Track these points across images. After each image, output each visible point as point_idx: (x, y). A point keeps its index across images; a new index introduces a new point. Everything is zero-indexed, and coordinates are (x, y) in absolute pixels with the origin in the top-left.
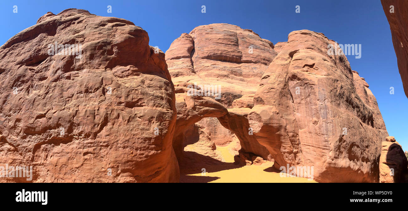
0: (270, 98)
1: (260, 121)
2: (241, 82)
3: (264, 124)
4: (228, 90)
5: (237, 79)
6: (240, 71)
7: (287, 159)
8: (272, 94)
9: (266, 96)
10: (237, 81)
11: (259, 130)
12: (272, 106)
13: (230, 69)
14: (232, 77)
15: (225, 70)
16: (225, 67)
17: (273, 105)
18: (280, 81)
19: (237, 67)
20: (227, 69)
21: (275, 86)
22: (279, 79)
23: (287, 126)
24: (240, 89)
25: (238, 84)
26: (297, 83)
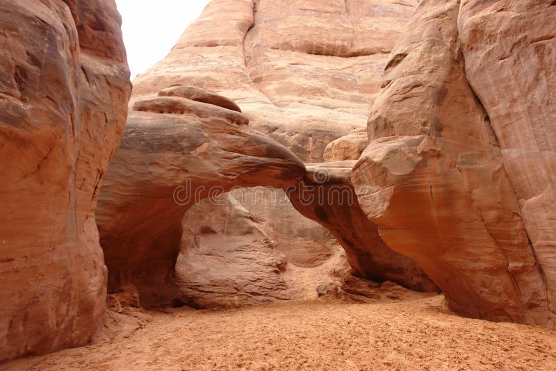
0: (412, 113)
1: (384, 184)
2: (354, 104)
3: (395, 189)
4: (322, 124)
5: (345, 99)
6: (352, 77)
7: (486, 290)
8: (416, 102)
9: (399, 112)
10: (344, 103)
11: (385, 208)
12: (417, 137)
13: (330, 74)
14: (334, 93)
15: (316, 77)
16: (317, 69)
17: (423, 132)
18: (437, 62)
19: (343, 67)
20: (321, 74)
21: (422, 77)
22: (434, 56)
23: (475, 191)
24: (350, 122)
25: (345, 109)
26: (489, 53)
